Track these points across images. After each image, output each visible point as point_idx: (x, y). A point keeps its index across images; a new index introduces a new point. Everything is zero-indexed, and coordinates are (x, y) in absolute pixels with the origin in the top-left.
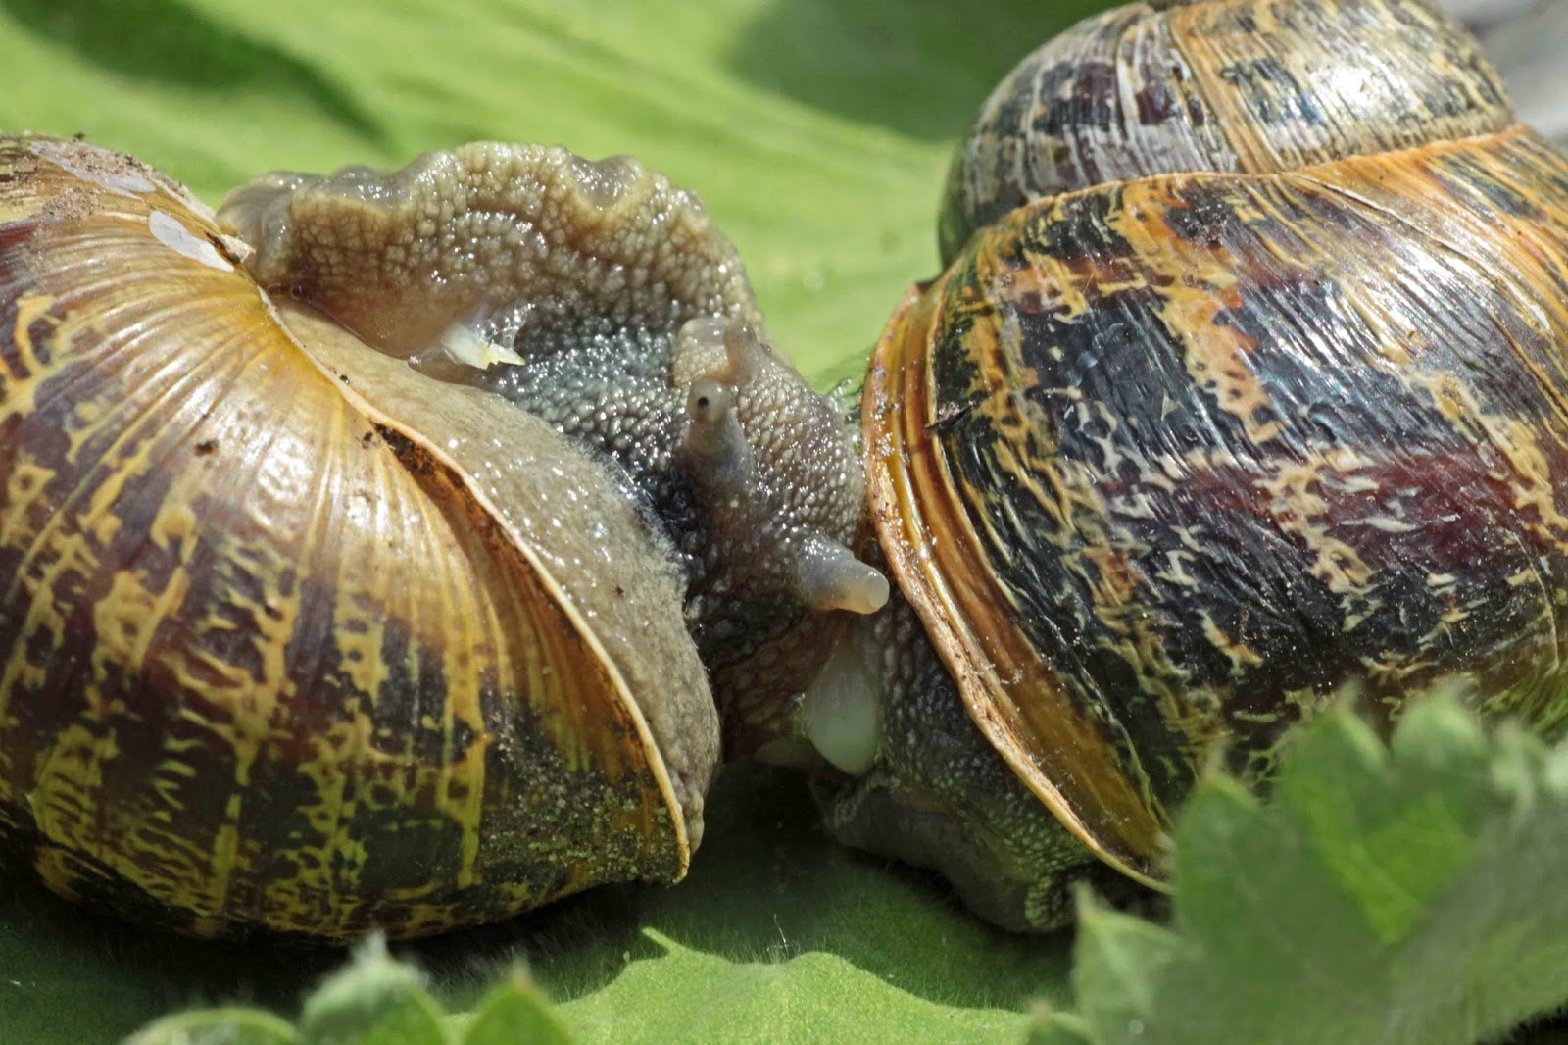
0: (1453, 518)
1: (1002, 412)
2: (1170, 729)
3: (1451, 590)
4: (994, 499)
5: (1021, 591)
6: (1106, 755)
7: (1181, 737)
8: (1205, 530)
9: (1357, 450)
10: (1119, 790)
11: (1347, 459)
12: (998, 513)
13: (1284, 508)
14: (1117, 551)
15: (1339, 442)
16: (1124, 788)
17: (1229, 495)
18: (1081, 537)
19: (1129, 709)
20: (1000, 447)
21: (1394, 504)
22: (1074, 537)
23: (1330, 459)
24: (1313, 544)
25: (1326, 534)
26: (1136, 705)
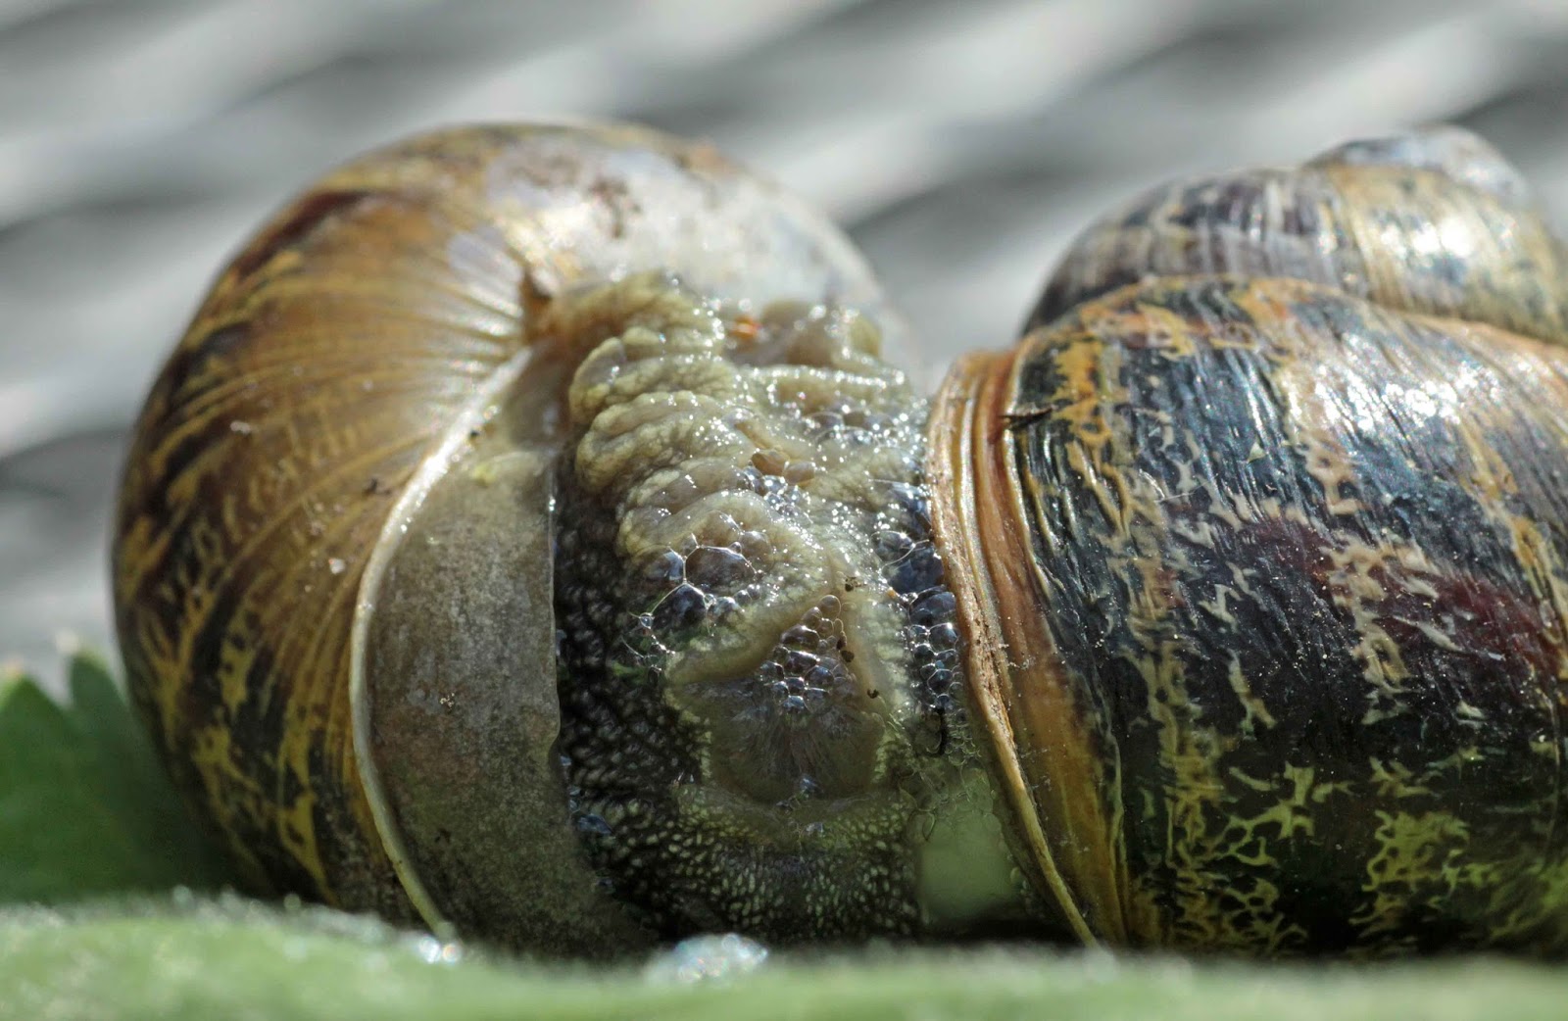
0: (1498, 657)
1: (1085, 419)
2: (1163, 763)
3: (1476, 725)
4: (1056, 492)
5: (1058, 581)
6: (1091, 770)
7: (1171, 775)
8: (1259, 576)
9: (1428, 556)
10: (1091, 813)
11: (1415, 558)
12: (1055, 505)
13: (1342, 582)
14: (1166, 568)
15: (1413, 540)
16: (1096, 811)
17: (1292, 551)
18: (1134, 544)
19: (1130, 729)
20: (1074, 448)
21: (1448, 619)
22: (1126, 544)
23: (1400, 553)
24: (1359, 626)
25: (1375, 621)
26: (1137, 726)
